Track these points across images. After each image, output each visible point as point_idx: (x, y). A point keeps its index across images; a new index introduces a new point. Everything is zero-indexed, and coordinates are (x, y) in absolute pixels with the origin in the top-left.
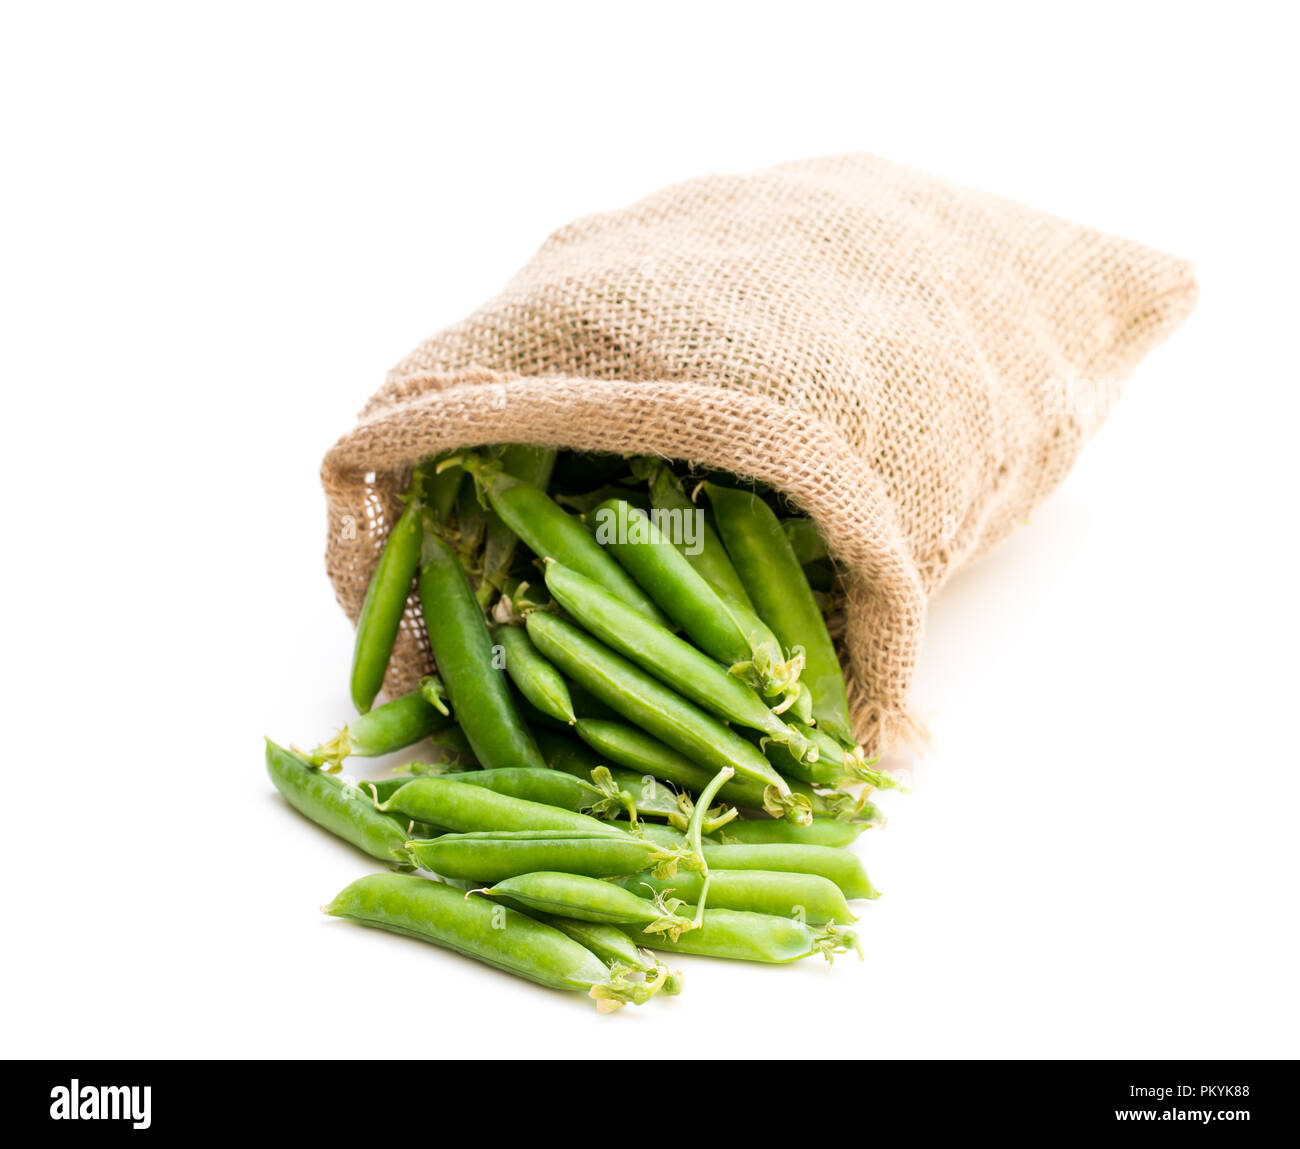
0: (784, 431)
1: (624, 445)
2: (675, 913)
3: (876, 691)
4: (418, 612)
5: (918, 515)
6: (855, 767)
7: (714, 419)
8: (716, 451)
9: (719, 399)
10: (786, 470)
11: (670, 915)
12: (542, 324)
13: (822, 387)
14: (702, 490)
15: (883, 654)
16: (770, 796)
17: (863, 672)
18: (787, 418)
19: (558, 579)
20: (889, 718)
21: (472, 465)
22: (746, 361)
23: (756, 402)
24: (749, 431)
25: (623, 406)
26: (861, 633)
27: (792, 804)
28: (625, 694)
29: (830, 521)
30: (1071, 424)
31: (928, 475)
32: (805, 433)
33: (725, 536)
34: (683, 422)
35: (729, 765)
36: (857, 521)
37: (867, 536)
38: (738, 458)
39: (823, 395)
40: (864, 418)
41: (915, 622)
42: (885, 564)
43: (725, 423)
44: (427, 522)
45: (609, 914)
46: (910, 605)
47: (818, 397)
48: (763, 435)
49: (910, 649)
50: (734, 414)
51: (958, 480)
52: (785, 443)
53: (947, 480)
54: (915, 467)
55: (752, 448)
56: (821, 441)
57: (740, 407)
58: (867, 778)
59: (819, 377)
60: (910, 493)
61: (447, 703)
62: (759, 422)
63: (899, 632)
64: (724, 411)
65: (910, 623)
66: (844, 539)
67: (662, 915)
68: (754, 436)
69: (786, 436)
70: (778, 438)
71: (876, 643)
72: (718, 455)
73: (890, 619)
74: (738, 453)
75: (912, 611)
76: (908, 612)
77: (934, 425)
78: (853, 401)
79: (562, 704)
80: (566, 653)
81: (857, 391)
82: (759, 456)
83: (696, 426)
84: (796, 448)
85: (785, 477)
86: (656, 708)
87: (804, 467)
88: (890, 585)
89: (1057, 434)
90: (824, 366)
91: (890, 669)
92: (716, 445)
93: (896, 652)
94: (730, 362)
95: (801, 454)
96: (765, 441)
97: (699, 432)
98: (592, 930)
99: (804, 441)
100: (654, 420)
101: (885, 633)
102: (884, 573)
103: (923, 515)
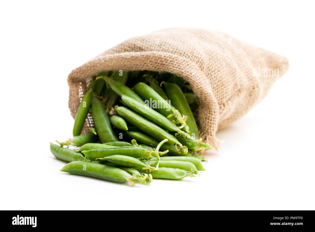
0: (183, 62)
1: (143, 67)
2: (150, 166)
3: (206, 131)
4: (91, 117)
5: (217, 92)
6: (200, 143)
7: (165, 59)
8: (166, 67)
9: (167, 55)
10: (183, 71)
11: (149, 166)
12: (124, 47)
13: (193, 55)
14: (163, 84)
15: (208, 121)
16: (177, 147)
17: (203, 126)
18: (184, 60)
19: (124, 98)
20: (209, 138)
21: (105, 78)
22: (174, 49)
23: (176, 55)
24: (174, 62)
25: (142, 57)
26: (202, 115)
27: (183, 148)
28: (141, 122)
29: (194, 84)
30: (257, 86)
31: (220, 82)
32: (188, 63)
33: (168, 94)
34: (158, 60)
35: (166, 138)
36: (201, 84)
37: (204, 88)
38: (171, 69)
39: (193, 57)
40: (203, 64)
41: (216, 112)
42: (208, 96)
43: (168, 60)
44: (94, 95)
45: (133, 164)
46: (215, 107)
47: (192, 57)
48: (177, 63)
49: (215, 120)
50: (170, 58)
51: (227, 86)
52: (183, 65)
53: (225, 85)
54: (217, 79)
55: (175, 66)
56: (192, 66)
57: (172, 56)
58: (203, 145)
59: (192, 53)
60: (215, 85)
61: (96, 131)
62: (176, 60)
63: (212, 114)
64: (167, 57)
65: (214, 112)
66: (198, 89)
67: (147, 166)
68: (175, 63)
69: (183, 64)
70: (181, 64)
71: (206, 118)
72: (166, 68)
73: (210, 111)
74: (171, 67)
75: (215, 109)
76: (214, 109)
77: (222, 71)
78: (201, 60)
79: (124, 125)
80: (126, 114)
81: (202, 57)
82: (176, 68)
83: (161, 61)
84: (186, 66)
85: (183, 73)
86: (148, 126)
87: (187, 70)
88: (209, 102)
89: (254, 88)
90: (193, 51)
91: (210, 125)
92: (166, 65)
93: (211, 120)
94: (170, 49)
95: (187, 67)
96: (178, 64)
97: (161, 63)
98: (129, 169)
99: (188, 65)
100: (149, 60)
101: (208, 115)
102: (208, 98)
103: (219, 92)
